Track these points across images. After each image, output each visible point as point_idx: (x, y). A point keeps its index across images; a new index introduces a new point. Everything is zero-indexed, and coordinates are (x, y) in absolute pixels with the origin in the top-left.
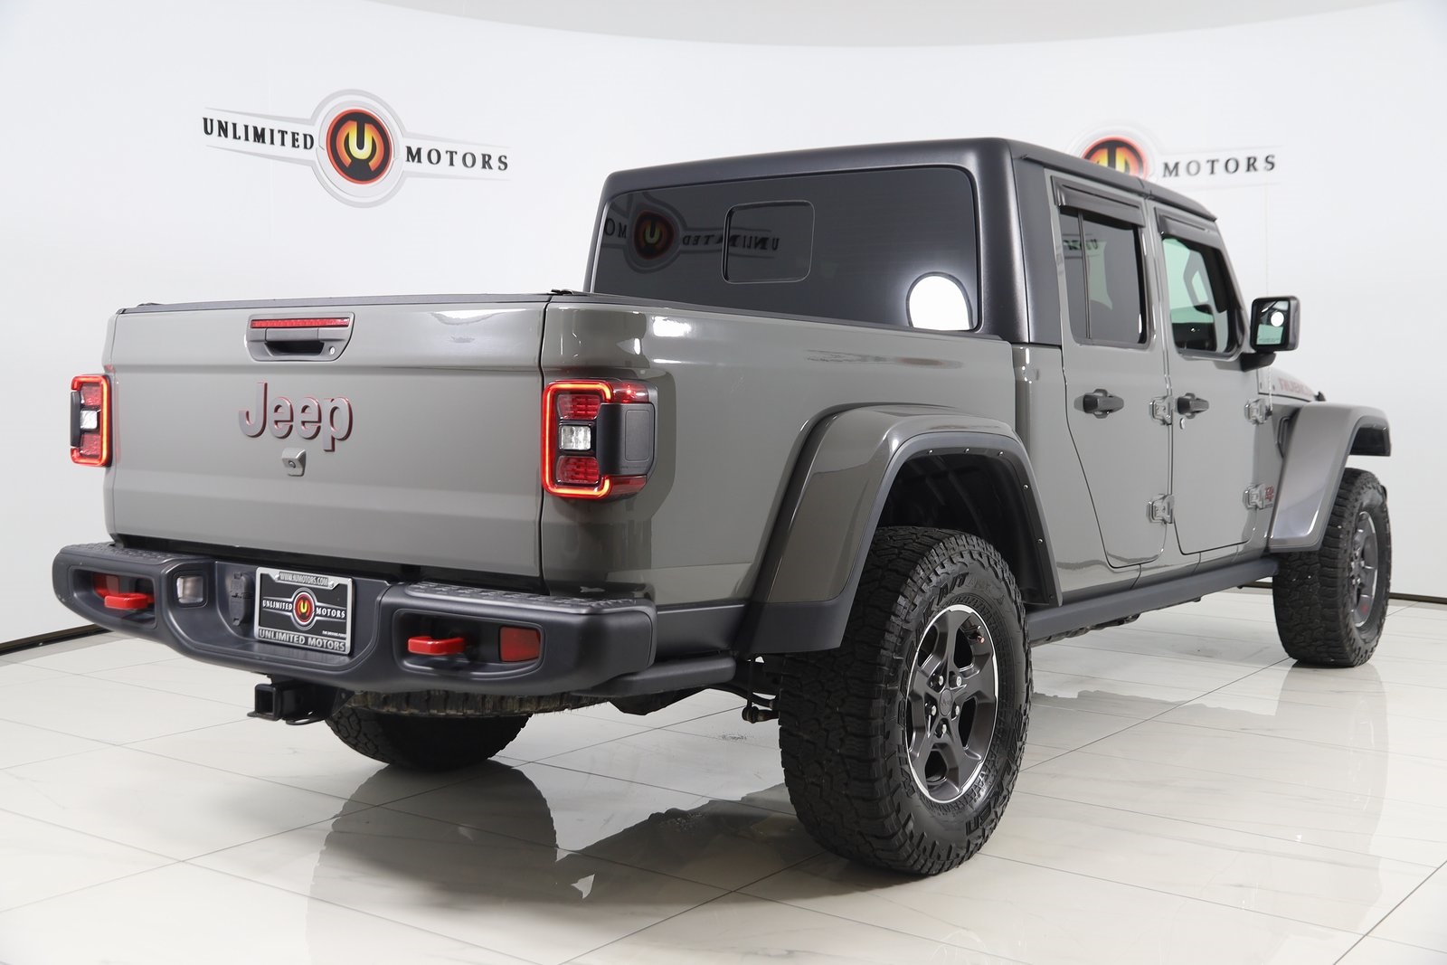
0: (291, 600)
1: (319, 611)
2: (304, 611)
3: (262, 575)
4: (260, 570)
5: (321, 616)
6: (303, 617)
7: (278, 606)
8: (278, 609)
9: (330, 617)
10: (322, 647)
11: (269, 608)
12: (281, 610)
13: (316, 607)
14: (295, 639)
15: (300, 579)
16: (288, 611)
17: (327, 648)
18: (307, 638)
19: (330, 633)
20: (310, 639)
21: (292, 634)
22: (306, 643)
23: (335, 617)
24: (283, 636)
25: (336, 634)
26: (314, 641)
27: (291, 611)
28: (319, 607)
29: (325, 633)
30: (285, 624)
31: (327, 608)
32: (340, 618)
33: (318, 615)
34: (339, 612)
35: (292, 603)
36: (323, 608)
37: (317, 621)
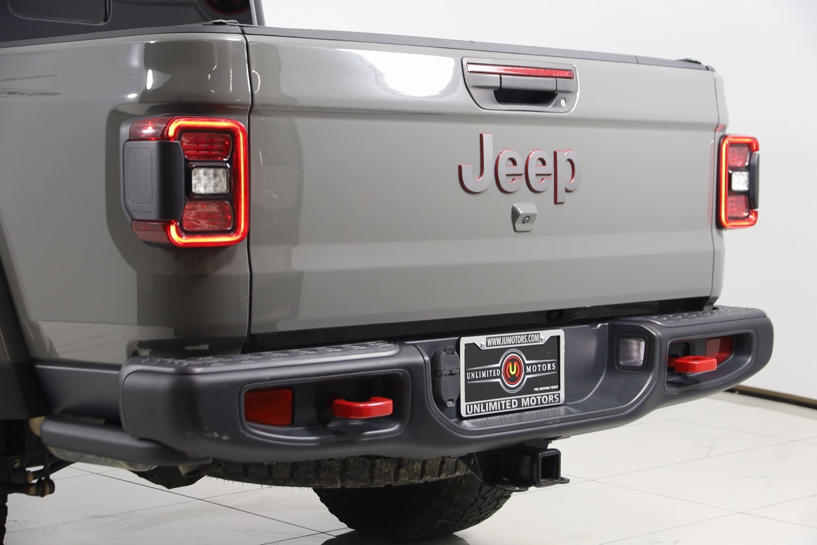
0: (498, 365)
1: (529, 370)
2: (513, 373)
3: (466, 345)
4: (465, 341)
5: (532, 373)
6: (513, 379)
7: (484, 375)
8: (486, 378)
9: (542, 372)
10: (537, 404)
11: (475, 379)
12: (490, 378)
13: (525, 365)
14: (508, 404)
15: (510, 340)
16: (497, 377)
17: (542, 403)
18: (519, 400)
19: (541, 389)
20: (523, 400)
21: (503, 400)
22: (520, 405)
23: (547, 371)
24: (493, 405)
25: (548, 388)
26: (527, 401)
27: (500, 377)
28: (528, 365)
29: (536, 389)
30: (495, 391)
31: (536, 364)
32: (552, 371)
33: (529, 374)
34: (549, 365)
35: (500, 368)
36: (532, 365)
37: (528, 379)
